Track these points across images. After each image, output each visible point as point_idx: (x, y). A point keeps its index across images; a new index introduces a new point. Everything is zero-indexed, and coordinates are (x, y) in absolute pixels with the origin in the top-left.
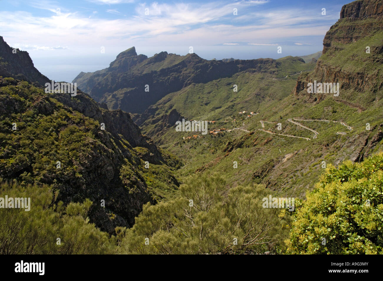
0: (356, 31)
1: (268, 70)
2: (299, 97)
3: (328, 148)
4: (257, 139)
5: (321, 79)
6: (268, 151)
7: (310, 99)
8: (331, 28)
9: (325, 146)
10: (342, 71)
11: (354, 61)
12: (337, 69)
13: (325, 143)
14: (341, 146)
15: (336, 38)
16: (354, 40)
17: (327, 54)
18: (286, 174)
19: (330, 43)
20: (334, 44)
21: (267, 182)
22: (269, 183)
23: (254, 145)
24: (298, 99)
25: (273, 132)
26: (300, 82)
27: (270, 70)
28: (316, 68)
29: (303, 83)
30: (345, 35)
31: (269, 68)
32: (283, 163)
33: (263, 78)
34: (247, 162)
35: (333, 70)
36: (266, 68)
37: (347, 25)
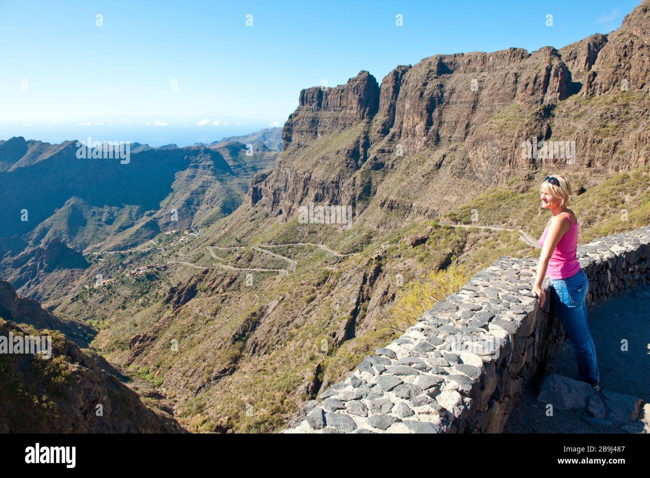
0: (320, 124)
1: (200, 164)
2: (257, 209)
3: (319, 287)
4: (214, 280)
5: (284, 184)
6: (239, 298)
7: (273, 212)
8: (291, 117)
9: (316, 286)
10: (312, 178)
11: (324, 166)
12: (306, 174)
13: (316, 281)
14: (335, 284)
15: (297, 131)
16: (319, 135)
17: (288, 152)
18: (275, 329)
19: (291, 137)
20: (295, 138)
21: (252, 344)
22: (256, 345)
23: (212, 288)
24: (257, 212)
25: (235, 267)
26: (257, 188)
27: (203, 164)
28: (276, 170)
29: (261, 189)
30: (308, 128)
31: (201, 161)
32: (268, 315)
33: (194, 177)
34: (212, 318)
35: (300, 176)
36: (196, 161)
37: (309, 116)
